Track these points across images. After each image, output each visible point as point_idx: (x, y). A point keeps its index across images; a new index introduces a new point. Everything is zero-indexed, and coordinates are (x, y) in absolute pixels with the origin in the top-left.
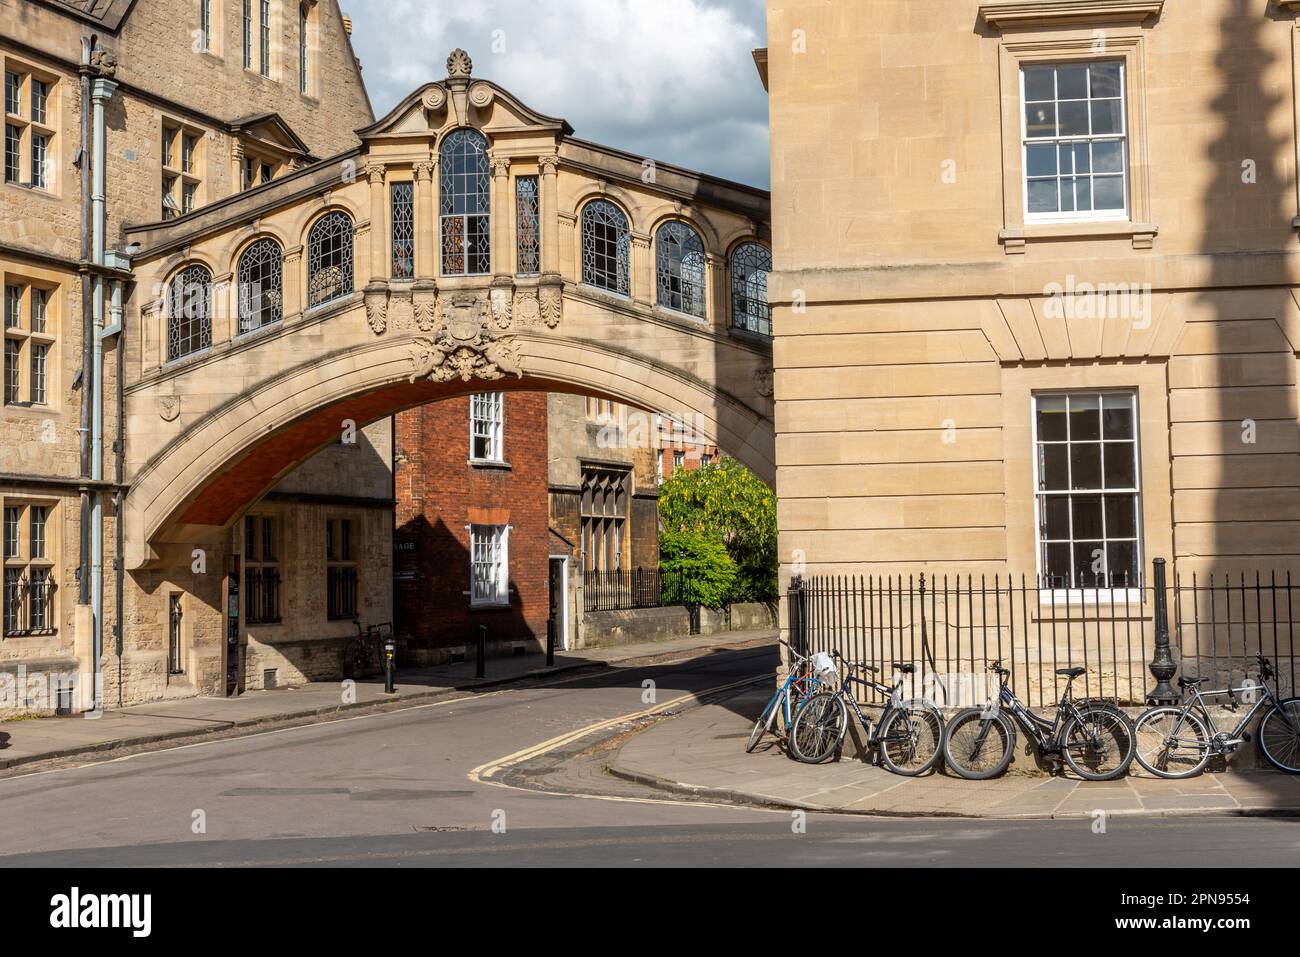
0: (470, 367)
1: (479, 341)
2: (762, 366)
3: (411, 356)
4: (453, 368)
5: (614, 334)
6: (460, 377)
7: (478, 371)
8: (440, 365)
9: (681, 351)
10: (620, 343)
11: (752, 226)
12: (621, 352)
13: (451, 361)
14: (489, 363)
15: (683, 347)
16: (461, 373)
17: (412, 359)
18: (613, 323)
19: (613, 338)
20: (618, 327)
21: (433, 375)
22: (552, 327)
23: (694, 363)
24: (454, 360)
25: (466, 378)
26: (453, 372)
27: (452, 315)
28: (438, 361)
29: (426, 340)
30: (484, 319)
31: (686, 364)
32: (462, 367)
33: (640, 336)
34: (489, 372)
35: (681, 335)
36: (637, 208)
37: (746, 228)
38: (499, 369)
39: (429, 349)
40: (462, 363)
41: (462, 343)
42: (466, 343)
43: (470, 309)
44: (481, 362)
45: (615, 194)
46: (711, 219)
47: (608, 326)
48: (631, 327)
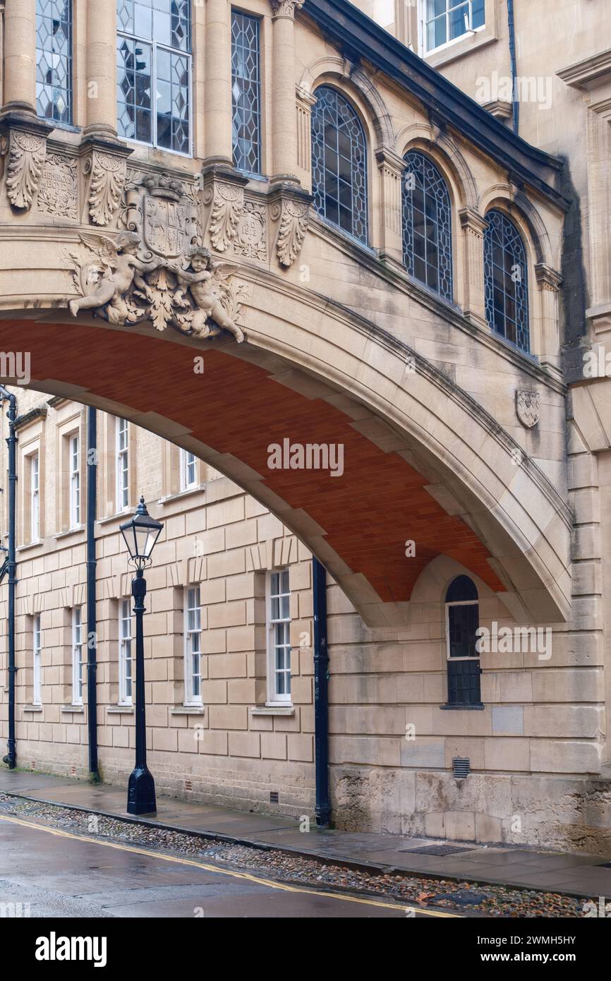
0: (168, 306)
1: (186, 265)
2: (522, 384)
3: (72, 267)
4: (145, 303)
5: (362, 299)
6: (151, 320)
7: (179, 316)
8: (124, 295)
9: (439, 345)
10: (369, 315)
11: (514, 188)
12: (371, 329)
13: (144, 291)
14: (195, 305)
15: (439, 339)
16: (154, 314)
17: (73, 272)
18: (359, 283)
19: (360, 306)
20: (365, 289)
21: (111, 310)
22: (284, 267)
23: (453, 365)
24: (149, 289)
25: (160, 325)
26: (141, 312)
27: (148, 208)
28: (125, 284)
29: (101, 242)
30: (193, 229)
31: (444, 363)
32: (157, 304)
33: (391, 310)
34: (198, 320)
35: (438, 320)
36: (388, 116)
37: (504, 188)
38: (211, 321)
39: (105, 261)
40: (155, 297)
41: (163, 262)
42: (170, 263)
43: (175, 204)
44: (188, 303)
45: (361, 85)
46: (468, 163)
47: (353, 285)
48: (381, 294)
